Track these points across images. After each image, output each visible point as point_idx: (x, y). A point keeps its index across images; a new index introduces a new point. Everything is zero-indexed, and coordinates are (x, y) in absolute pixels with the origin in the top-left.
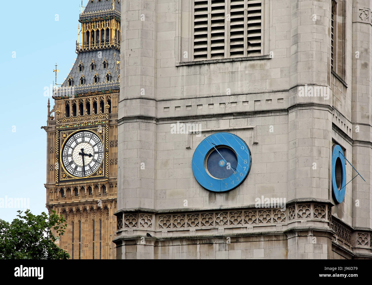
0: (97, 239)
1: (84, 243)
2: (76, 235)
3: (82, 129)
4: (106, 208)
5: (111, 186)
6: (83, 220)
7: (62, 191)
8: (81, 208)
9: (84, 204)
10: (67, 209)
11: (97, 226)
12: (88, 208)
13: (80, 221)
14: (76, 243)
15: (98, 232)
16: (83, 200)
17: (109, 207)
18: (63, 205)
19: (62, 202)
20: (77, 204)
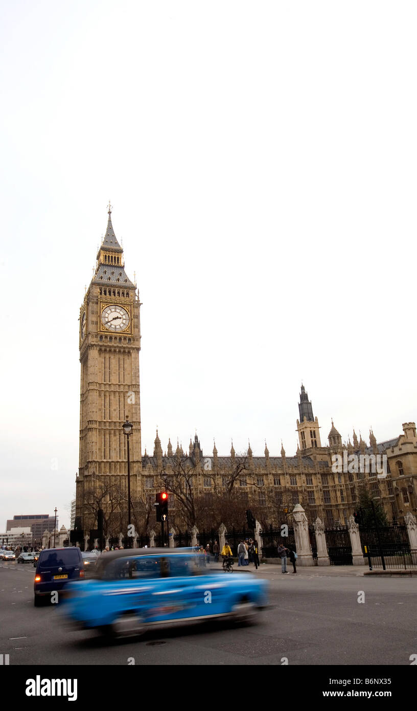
0: (122, 369)
1: (113, 371)
2: (107, 365)
3: (116, 305)
4: (129, 352)
5: (134, 340)
6: (112, 357)
7: (101, 337)
8: (113, 349)
9: (115, 347)
10: (103, 349)
11: (122, 362)
12: (117, 350)
13: (110, 358)
14: (107, 370)
15: (122, 366)
16: (115, 345)
17: (131, 351)
18: (101, 346)
19: (101, 344)
20: (110, 347)
